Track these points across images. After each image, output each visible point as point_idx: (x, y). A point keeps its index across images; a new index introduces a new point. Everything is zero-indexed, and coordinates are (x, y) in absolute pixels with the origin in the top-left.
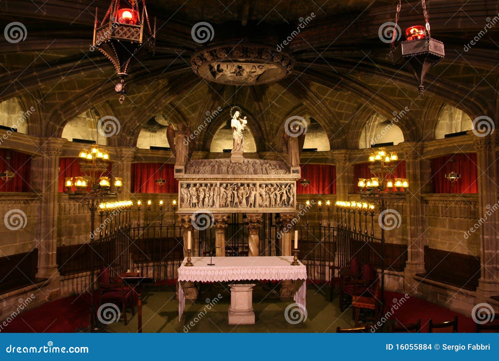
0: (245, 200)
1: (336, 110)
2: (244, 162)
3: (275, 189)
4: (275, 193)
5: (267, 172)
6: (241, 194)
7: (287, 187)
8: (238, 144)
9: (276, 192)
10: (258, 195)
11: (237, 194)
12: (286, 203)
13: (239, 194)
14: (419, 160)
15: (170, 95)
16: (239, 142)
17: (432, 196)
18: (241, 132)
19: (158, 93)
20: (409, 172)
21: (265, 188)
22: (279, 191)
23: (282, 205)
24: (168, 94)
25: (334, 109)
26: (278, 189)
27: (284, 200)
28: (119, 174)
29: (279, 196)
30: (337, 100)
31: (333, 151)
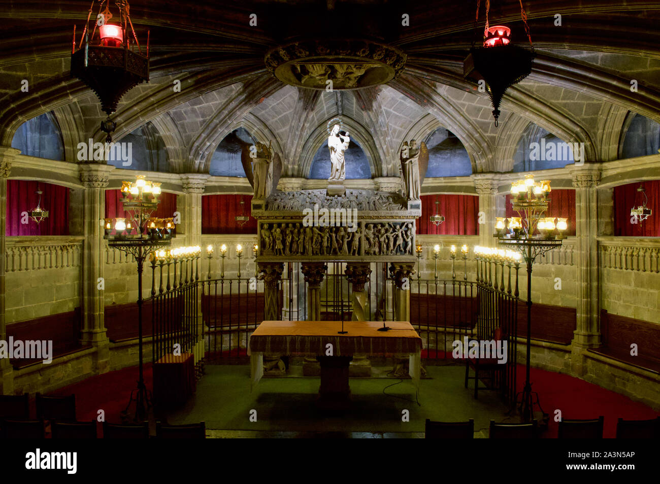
0: (346, 246)
1: (478, 119)
2: (345, 194)
3: (387, 231)
4: (387, 236)
5: (375, 207)
6: (341, 237)
7: (404, 227)
8: (337, 170)
9: (388, 234)
10: (363, 238)
11: (336, 237)
12: (402, 249)
13: (338, 237)
14: (595, 188)
15: (246, 104)
16: (339, 167)
17: (612, 240)
18: (341, 153)
19: (231, 102)
20: (580, 206)
21: (374, 228)
22: (392, 233)
23: (397, 252)
24: (244, 103)
25: (474, 118)
26: (391, 230)
27: (399, 245)
28: (186, 209)
29: (392, 239)
30: (478, 105)
31: (476, 176)
